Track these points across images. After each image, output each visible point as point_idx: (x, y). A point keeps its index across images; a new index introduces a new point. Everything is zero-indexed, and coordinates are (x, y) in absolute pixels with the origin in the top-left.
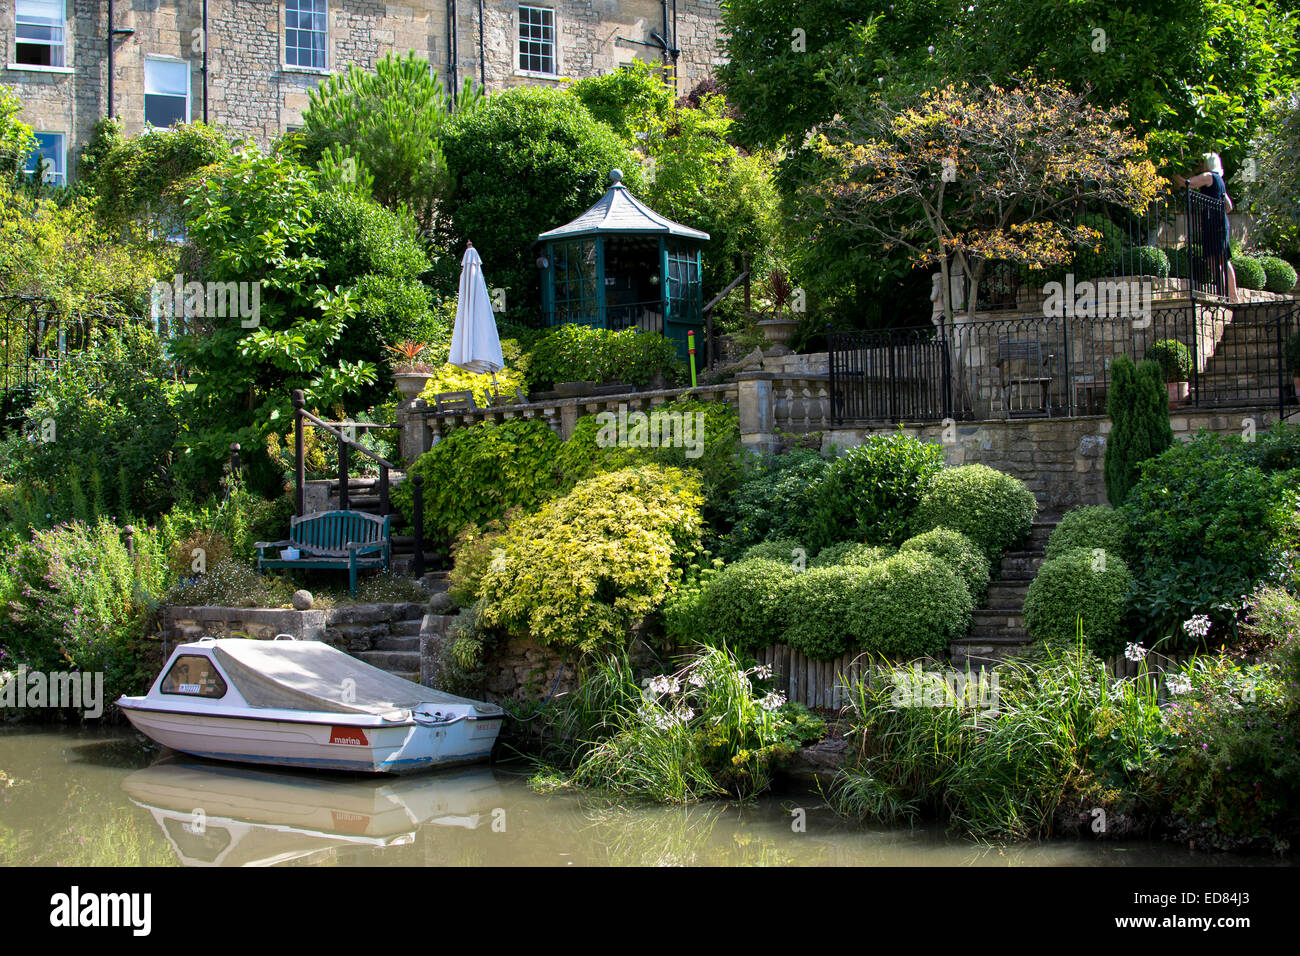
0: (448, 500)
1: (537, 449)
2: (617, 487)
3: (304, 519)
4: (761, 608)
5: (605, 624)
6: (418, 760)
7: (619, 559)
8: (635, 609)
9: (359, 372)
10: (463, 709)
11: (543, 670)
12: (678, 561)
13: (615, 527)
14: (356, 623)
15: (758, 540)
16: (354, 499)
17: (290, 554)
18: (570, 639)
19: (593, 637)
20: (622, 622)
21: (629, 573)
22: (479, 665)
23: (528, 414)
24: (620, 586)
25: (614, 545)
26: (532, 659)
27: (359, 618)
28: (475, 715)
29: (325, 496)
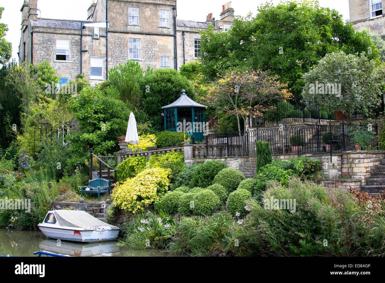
0: (124, 176)
1: (142, 163)
2: (146, 173)
3: (92, 180)
4: (173, 203)
5: (139, 207)
6: (95, 239)
7: (142, 191)
8: (146, 203)
9: (110, 143)
10: (109, 227)
11: (129, 218)
12: (158, 191)
13: (143, 183)
14: (95, 206)
15: (179, 187)
16: (103, 176)
17: (88, 189)
18: (130, 210)
19: (136, 209)
20: (143, 206)
21: (145, 194)
22: (113, 216)
23: (142, 154)
24: (143, 197)
25: (142, 187)
26: (126, 215)
27: (96, 205)
28: (111, 229)
29: (97, 175)
